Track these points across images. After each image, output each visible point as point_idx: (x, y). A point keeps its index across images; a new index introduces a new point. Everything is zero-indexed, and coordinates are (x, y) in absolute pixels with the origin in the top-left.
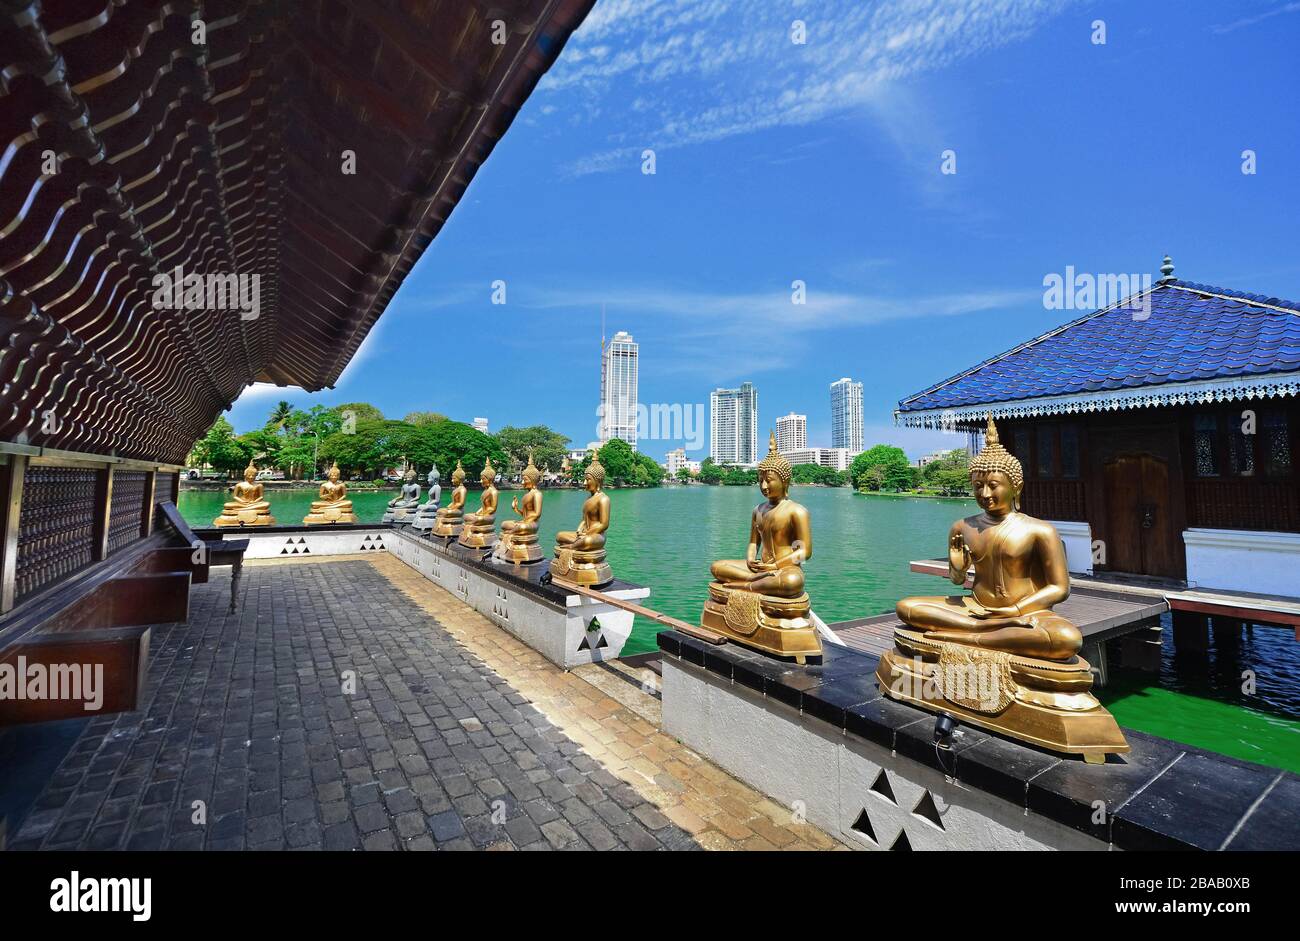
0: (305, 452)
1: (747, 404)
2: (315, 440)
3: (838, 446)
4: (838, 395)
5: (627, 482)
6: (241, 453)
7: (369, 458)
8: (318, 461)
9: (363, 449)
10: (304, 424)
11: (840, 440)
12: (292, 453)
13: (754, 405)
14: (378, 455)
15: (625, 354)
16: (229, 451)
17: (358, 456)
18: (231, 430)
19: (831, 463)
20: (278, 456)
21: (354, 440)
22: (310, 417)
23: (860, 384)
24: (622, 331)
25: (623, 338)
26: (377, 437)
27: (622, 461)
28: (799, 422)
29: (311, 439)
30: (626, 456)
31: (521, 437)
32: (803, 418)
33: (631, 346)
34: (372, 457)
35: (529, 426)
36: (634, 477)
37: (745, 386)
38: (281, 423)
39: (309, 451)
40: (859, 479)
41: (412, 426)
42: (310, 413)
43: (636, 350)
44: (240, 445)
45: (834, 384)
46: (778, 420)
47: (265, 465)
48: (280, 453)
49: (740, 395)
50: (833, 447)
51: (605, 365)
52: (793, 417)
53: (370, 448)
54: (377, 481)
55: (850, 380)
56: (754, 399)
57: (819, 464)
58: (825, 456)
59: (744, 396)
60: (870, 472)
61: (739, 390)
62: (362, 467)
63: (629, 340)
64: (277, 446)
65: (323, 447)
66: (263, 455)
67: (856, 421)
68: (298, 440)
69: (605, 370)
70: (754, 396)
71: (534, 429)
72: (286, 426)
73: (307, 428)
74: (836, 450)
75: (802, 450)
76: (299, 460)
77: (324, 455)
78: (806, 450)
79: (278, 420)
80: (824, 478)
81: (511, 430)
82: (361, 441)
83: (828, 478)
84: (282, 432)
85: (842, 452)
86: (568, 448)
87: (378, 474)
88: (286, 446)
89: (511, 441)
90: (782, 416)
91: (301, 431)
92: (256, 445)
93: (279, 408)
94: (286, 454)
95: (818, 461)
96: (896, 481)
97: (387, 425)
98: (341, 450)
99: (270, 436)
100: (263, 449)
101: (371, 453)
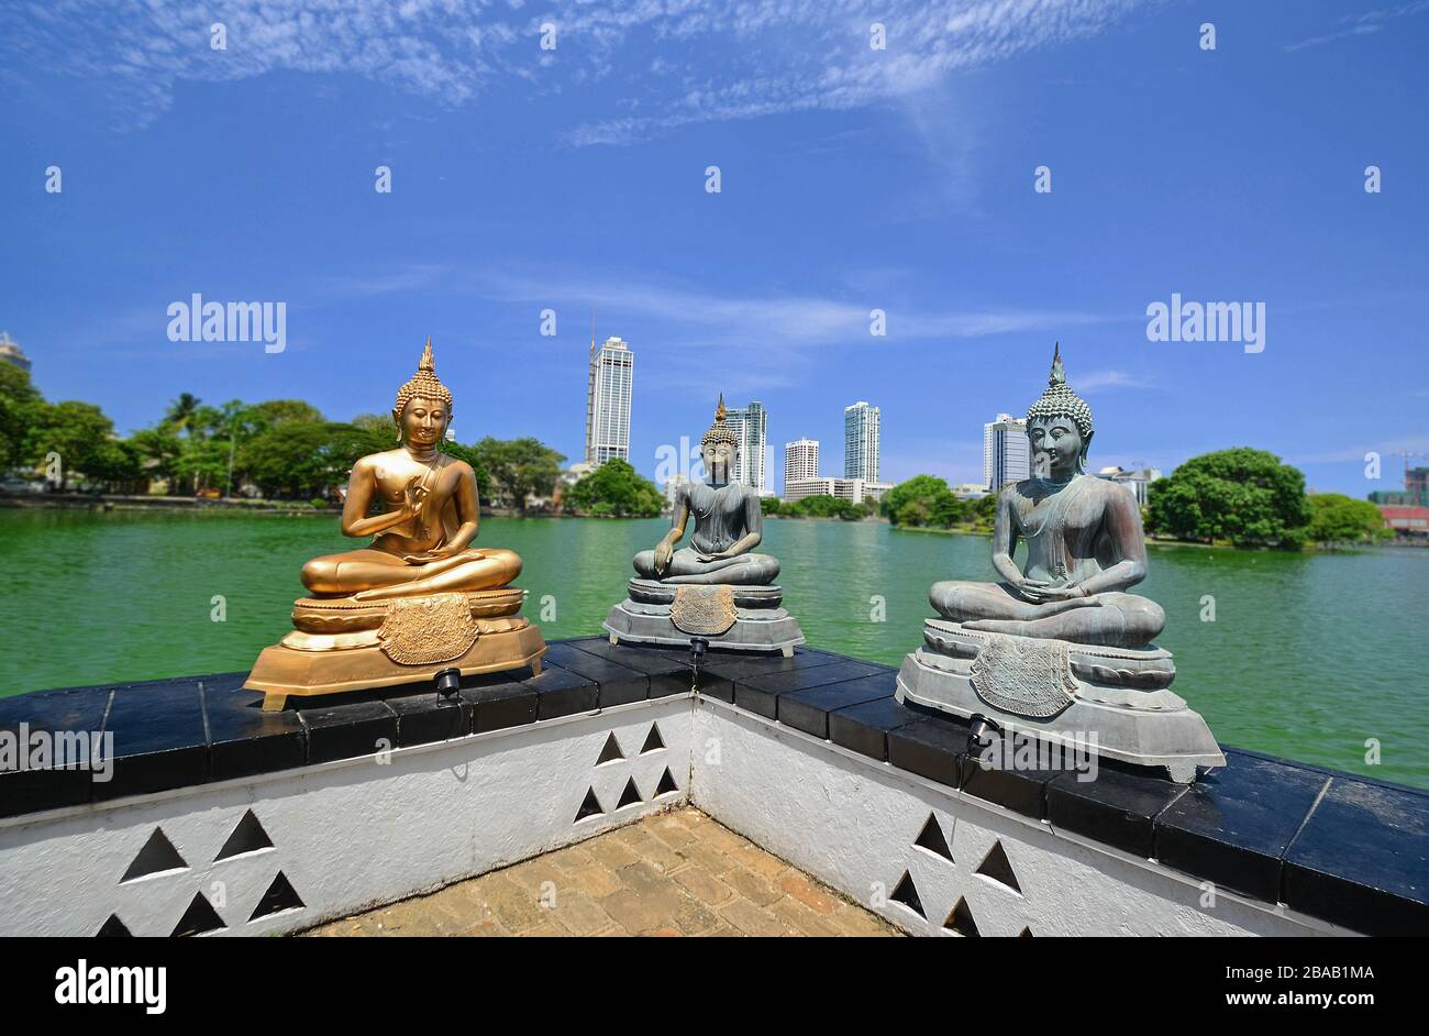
0: (216, 460)
1: (755, 426)
2: (231, 446)
3: (851, 477)
4: (853, 420)
5: (629, 510)
6: (123, 457)
7: (304, 471)
8: (234, 473)
9: (297, 459)
10: (215, 425)
11: (853, 470)
12: (195, 460)
13: (763, 427)
14: (318, 466)
15: (617, 364)
16: (106, 454)
17: (289, 467)
18: (109, 425)
19: (846, 495)
20: (177, 464)
21: (285, 447)
22: (223, 417)
23: (877, 410)
24: (615, 336)
25: (615, 344)
26: (316, 444)
27: (624, 486)
28: (811, 448)
29: (224, 444)
30: (629, 480)
31: (506, 452)
32: (816, 444)
33: (627, 354)
34: (310, 470)
35: (515, 439)
36: (637, 504)
37: (754, 405)
38: (183, 423)
39: (223, 458)
40: (898, 513)
41: (365, 432)
42: (222, 411)
43: (631, 359)
44: (122, 447)
45: (849, 408)
46: (788, 446)
47: (158, 477)
48: (181, 460)
49: (747, 416)
50: (846, 477)
51: (594, 375)
52: (805, 443)
53: (306, 458)
54: (316, 501)
55: (867, 404)
56: (764, 421)
57: (833, 495)
58: (839, 487)
59: (753, 417)
60: (911, 506)
61: (746, 410)
62: (295, 482)
63: (623, 347)
64: (176, 452)
65: (241, 455)
66: (155, 463)
67: (872, 450)
68: (206, 443)
69: (594, 380)
70: (764, 417)
71: (522, 443)
72: (190, 427)
73: (219, 430)
74: (848, 480)
75: (814, 479)
76: (206, 470)
77: (243, 465)
78: (819, 480)
79: (178, 418)
80: (839, 511)
81: (493, 443)
82: (294, 448)
83: (844, 511)
84: (183, 435)
85: (858, 483)
86: (561, 467)
87: (315, 492)
88: (189, 452)
89: (493, 456)
90: (793, 441)
91: (210, 433)
92: (148, 449)
93: (179, 401)
94: (188, 461)
95: (832, 491)
96: (946, 516)
97: (332, 429)
98: (266, 458)
99: (166, 438)
100: (155, 455)
101: (307, 465)
